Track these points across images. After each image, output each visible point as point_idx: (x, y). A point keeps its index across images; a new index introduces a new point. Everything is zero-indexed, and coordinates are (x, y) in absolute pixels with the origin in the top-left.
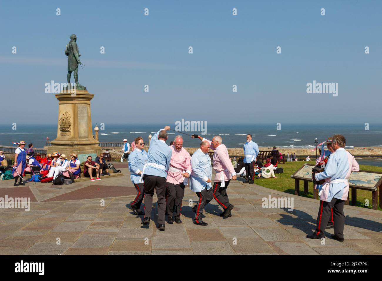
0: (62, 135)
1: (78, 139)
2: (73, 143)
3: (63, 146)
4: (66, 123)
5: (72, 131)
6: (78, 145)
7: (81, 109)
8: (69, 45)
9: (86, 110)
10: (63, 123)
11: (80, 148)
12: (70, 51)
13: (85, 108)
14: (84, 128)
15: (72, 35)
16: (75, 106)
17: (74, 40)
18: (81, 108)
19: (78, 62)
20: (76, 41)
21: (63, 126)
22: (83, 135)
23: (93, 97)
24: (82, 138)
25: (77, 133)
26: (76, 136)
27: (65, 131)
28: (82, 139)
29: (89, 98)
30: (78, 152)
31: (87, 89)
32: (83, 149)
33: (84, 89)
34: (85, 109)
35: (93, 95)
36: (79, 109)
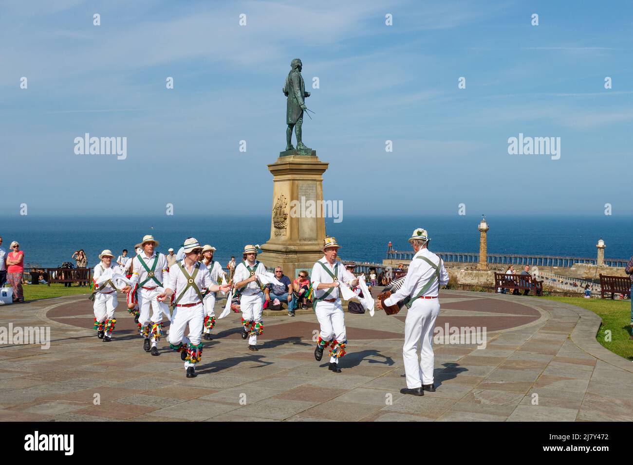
0: (277, 235)
1: (298, 242)
2: (287, 248)
3: (275, 254)
4: (280, 215)
5: (288, 228)
6: (296, 252)
7: (306, 190)
8: (289, 79)
9: (315, 191)
10: (276, 214)
11: (299, 257)
12: (290, 89)
13: (313, 187)
14: (310, 222)
15: (293, 61)
16: (293, 184)
17: (297, 69)
18: (304, 188)
19: (302, 106)
20: (300, 71)
21: (276, 220)
22: (307, 236)
23: (327, 167)
24: (305, 240)
25: (296, 230)
26: (295, 236)
27: (279, 228)
28: (306, 242)
29: (319, 169)
30: (294, 265)
31: (317, 155)
32: (305, 260)
33: (312, 155)
34: (313, 190)
35: (327, 165)
36: (301, 189)
